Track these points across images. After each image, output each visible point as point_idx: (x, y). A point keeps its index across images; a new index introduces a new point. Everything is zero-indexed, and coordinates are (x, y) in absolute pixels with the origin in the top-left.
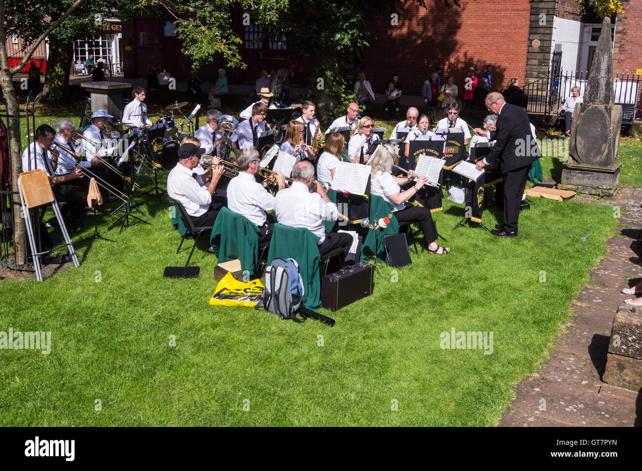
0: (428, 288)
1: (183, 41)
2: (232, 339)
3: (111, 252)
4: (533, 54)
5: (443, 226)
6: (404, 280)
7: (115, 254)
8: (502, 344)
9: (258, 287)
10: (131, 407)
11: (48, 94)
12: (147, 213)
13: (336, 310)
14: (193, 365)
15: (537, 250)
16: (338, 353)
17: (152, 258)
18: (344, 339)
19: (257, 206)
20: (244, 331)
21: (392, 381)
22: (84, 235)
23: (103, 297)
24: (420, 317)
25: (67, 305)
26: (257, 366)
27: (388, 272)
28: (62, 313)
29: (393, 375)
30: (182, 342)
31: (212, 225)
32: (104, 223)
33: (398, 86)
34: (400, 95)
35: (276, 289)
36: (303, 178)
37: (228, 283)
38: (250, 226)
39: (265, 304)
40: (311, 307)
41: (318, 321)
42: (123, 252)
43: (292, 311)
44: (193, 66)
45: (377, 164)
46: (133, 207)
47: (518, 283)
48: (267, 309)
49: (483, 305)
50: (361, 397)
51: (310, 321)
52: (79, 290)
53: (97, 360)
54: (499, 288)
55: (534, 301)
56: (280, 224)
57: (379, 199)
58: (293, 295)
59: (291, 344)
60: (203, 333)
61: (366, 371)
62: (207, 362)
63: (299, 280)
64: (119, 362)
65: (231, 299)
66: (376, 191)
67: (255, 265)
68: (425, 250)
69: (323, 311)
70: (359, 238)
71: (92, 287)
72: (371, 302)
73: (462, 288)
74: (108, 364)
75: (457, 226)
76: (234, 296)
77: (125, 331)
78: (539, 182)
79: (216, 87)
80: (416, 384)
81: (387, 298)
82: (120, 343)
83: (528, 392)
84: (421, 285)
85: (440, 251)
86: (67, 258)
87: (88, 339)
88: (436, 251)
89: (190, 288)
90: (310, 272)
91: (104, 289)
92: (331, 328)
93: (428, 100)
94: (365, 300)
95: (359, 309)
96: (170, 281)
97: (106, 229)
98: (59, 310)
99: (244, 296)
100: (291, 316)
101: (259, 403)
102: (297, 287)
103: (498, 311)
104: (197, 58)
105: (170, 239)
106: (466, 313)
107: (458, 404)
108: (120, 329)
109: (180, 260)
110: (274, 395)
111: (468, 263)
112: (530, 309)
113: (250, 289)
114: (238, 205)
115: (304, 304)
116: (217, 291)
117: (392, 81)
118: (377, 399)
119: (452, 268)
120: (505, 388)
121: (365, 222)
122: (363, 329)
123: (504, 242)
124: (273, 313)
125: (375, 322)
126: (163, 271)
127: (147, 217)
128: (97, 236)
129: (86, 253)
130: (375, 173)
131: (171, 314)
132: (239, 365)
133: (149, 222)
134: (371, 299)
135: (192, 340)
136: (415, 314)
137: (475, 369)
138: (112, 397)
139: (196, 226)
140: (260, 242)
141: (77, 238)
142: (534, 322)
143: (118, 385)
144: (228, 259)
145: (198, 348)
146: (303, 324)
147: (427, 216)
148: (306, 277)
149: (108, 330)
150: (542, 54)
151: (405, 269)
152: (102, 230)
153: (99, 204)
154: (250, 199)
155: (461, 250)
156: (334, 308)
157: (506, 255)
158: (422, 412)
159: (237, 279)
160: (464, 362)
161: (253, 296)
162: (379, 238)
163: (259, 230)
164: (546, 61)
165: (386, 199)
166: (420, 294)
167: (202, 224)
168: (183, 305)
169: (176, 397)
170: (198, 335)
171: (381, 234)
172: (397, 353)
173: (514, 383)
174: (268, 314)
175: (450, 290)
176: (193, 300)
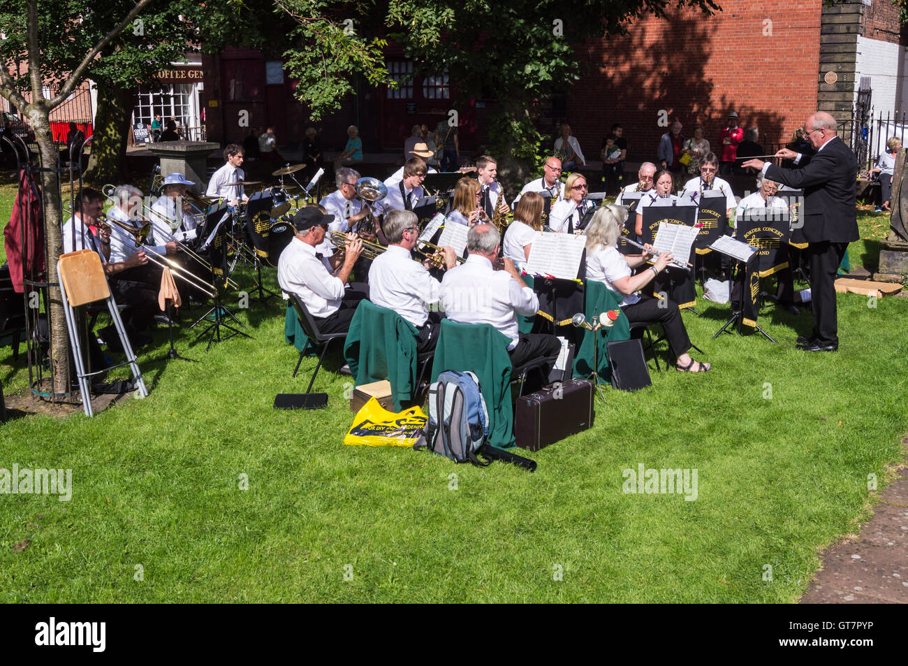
0: (679, 419)
1: (297, 80)
2: (380, 490)
3: (195, 376)
4: (827, 94)
5: (697, 334)
6: (640, 408)
7: (199, 379)
8: (797, 494)
9: (417, 417)
10: (229, 585)
11: (96, 168)
12: (247, 322)
13: (537, 450)
14: (322, 526)
15: (845, 365)
16: (542, 508)
17: (257, 383)
18: (551, 489)
19: (414, 296)
20: (397, 479)
21: (628, 545)
22: (154, 354)
23: (183, 437)
24: (667, 457)
25: (131, 447)
26: (418, 527)
27: (614, 397)
28: (123, 458)
29: (629, 537)
30: (305, 495)
31: (347, 331)
32: (183, 337)
33: (620, 144)
34: (624, 156)
35: (446, 416)
36: (484, 249)
37: (372, 413)
38: (405, 326)
39: (429, 441)
40: (500, 444)
41: (511, 464)
42: (213, 376)
43: (471, 449)
44: (311, 118)
45: (595, 235)
46: (227, 315)
47: (819, 409)
48: (432, 448)
49: (765, 440)
50: (581, 568)
51: (498, 465)
52: (147, 427)
53: (177, 521)
54: (789, 416)
55: (844, 433)
56: (450, 320)
57: (599, 286)
58: (472, 426)
59: (471, 496)
60: (336, 484)
61: (586, 531)
62: (343, 522)
63: (480, 403)
64: (210, 522)
65: (378, 435)
66: (594, 275)
67: (412, 386)
68: (671, 367)
69: (517, 451)
70: (569, 347)
71: (168, 424)
72: (591, 438)
73: (731, 417)
74: (194, 526)
75: (719, 334)
76: (381, 431)
77: (218, 482)
78: (844, 273)
79: (346, 153)
80: (666, 549)
81: (616, 432)
82: (211, 498)
83: (842, 560)
84: (668, 415)
85: (695, 368)
86: (129, 385)
87: (162, 493)
88: (689, 367)
89: (313, 422)
90: (497, 390)
91: (186, 425)
92: (531, 475)
93: (667, 163)
94: (581, 435)
95: (573, 448)
96: (283, 414)
97: (186, 345)
98: (119, 454)
99: (396, 430)
100: (469, 458)
101: (424, 577)
102: (478, 414)
103: (789, 447)
104: (317, 104)
105: (282, 358)
106: (739, 452)
107: (733, 577)
108: (211, 478)
109: (299, 385)
110: (446, 565)
111: (739, 384)
112: (838, 446)
113: (405, 420)
114: (386, 294)
115: (488, 440)
116: (355, 424)
117: (612, 136)
118: (606, 570)
119: (715, 390)
120: (804, 555)
121: (579, 318)
122: (580, 476)
123: (793, 355)
124: (440, 454)
125: (598, 465)
126: (273, 401)
127: (248, 328)
128: (174, 354)
129: (157, 377)
130: (592, 247)
131: (287, 458)
132: (393, 526)
133: (250, 335)
134: (591, 433)
135: (319, 492)
136: (659, 454)
137: (757, 528)
138: (200, 570)
139: (322, 332)
140: (419, 351)
141: (143, 358)
142: (847, 463)
143: (210, 554)
144: (372, 379)
145: (329, 504)
146: (487, 469)
147: (674, 314)
148: (491, 400)
149: (192, 481)
150: (841, 94)
151: (643, 393)
152: (181, 347)
153: (176, 306)
154: (404, 286)
155: (728, 366)
156: (535, 447)
157: (798, 371)
158: (677, 587)
159: (385, 408)
160: (739, 518)
161: (410, 430)
162: (600, 346)
163: (418, 332)
164: (848, 104)
165: (609, 288)
166: (666, 426)
167: (330, 329)
168: (304, 446)
169: (297, 570)
170: (329, 485)
171: (603, 341)
172: (635, 508)
173: (820, 548)
174: (434, 456)
175: (712, 421)
176: (320, 439)
